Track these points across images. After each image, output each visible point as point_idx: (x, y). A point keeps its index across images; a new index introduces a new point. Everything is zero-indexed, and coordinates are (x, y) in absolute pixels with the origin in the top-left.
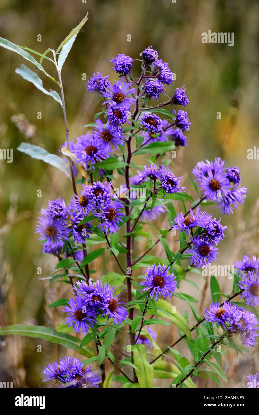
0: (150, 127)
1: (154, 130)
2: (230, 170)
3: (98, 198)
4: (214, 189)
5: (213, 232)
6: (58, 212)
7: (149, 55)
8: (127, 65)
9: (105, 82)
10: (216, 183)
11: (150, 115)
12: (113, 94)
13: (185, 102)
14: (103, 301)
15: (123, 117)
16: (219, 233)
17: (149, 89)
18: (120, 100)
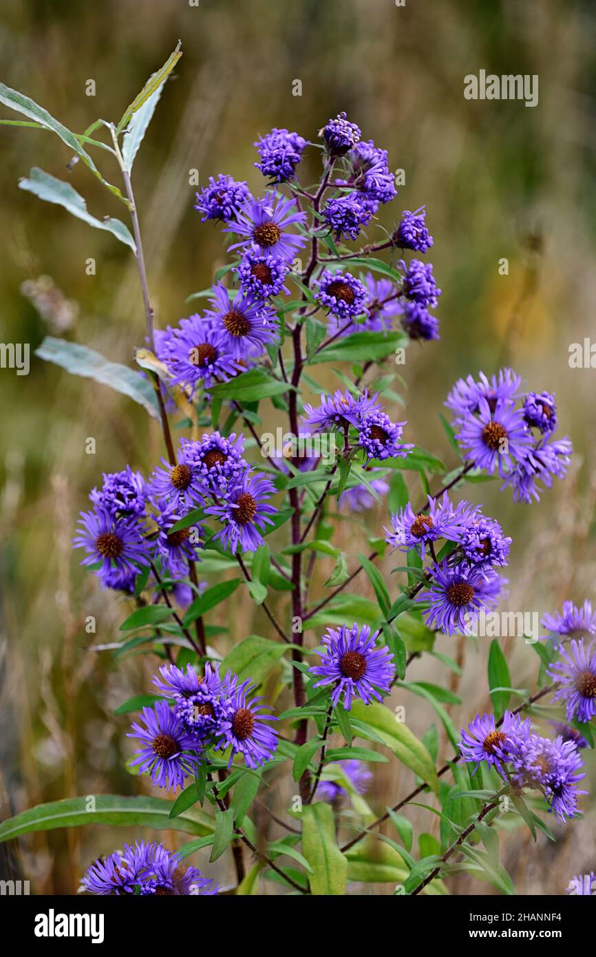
0: (336, 305)
1: (347, 312)
2: (532, 401)
3: (213, 472)
4: (492, 445)
5: (478, 554)
6: (124, 501)
7: (338, 136)
8: (286, 159)
9: (235, 198)
10: (498, 432)
11: (339, 277)
12: (252, 225)
13: (423, 243)
14: (217, 715)
15: (274, 281)
16: (492, 555)
17: (335, 216)
18: (268, 240)
